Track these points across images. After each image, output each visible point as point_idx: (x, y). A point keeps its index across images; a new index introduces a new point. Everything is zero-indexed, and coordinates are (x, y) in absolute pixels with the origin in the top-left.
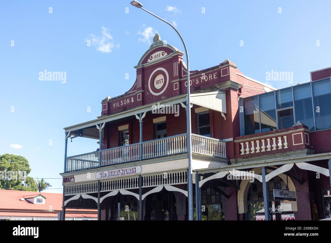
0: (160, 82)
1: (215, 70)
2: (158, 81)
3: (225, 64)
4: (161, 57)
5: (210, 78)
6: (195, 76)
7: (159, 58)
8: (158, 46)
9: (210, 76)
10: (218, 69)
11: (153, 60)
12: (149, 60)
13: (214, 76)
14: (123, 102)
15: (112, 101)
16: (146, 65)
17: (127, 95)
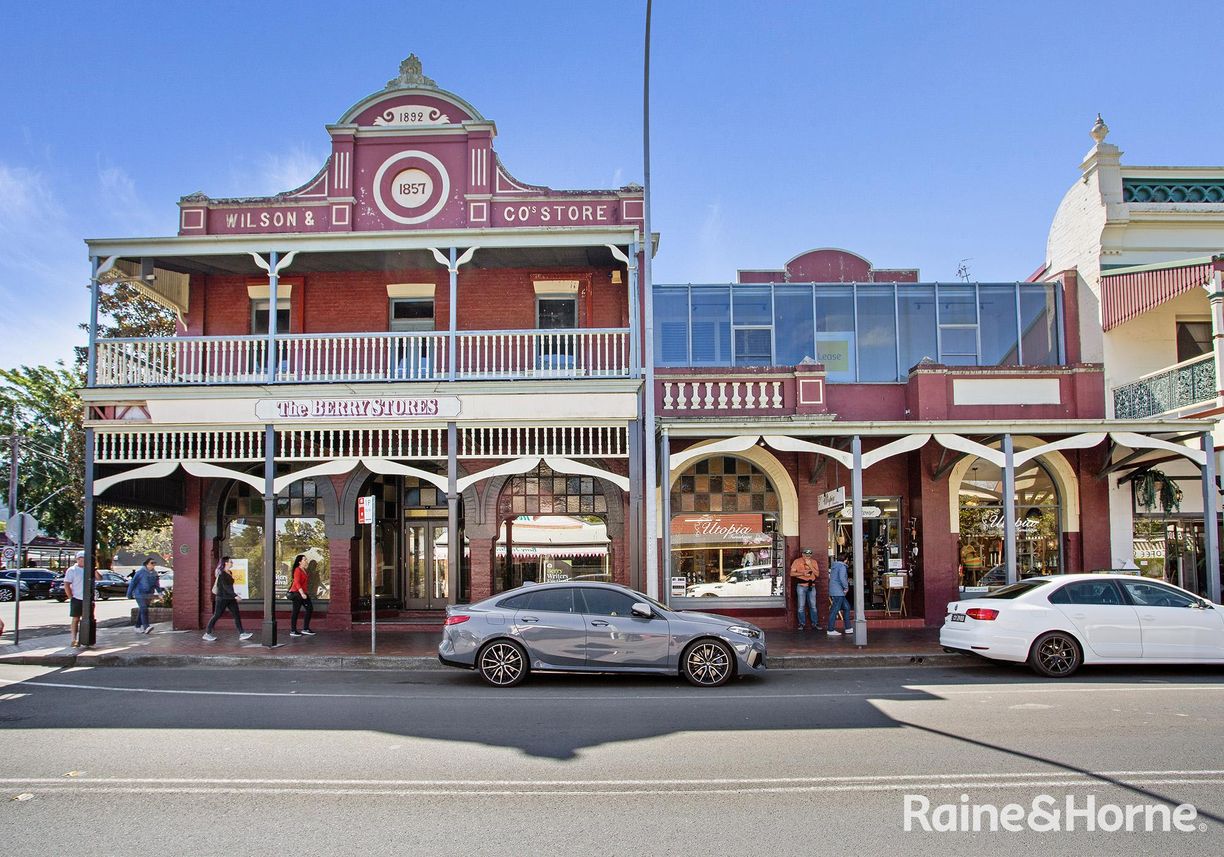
0: (415, 190)
1: (604, 198)
2: (407, 187)
3: (636, 191)
4: (427, 122)
5: (587, 215)
6: (541, 199)
7: (417, 123)
8: (416, 89)
9: (587, 210)
10: (611, 198)
11: (396, 123)
12: (379, 121)
13: (599, 213)
14: (271, 220)
15: (221, 207)
16: (366, 132)
17: (285, 200)
